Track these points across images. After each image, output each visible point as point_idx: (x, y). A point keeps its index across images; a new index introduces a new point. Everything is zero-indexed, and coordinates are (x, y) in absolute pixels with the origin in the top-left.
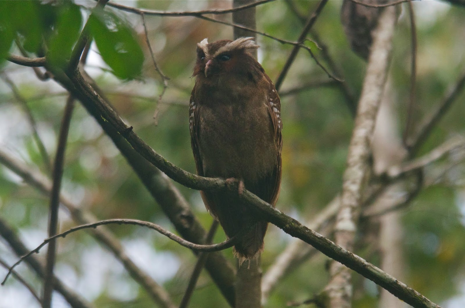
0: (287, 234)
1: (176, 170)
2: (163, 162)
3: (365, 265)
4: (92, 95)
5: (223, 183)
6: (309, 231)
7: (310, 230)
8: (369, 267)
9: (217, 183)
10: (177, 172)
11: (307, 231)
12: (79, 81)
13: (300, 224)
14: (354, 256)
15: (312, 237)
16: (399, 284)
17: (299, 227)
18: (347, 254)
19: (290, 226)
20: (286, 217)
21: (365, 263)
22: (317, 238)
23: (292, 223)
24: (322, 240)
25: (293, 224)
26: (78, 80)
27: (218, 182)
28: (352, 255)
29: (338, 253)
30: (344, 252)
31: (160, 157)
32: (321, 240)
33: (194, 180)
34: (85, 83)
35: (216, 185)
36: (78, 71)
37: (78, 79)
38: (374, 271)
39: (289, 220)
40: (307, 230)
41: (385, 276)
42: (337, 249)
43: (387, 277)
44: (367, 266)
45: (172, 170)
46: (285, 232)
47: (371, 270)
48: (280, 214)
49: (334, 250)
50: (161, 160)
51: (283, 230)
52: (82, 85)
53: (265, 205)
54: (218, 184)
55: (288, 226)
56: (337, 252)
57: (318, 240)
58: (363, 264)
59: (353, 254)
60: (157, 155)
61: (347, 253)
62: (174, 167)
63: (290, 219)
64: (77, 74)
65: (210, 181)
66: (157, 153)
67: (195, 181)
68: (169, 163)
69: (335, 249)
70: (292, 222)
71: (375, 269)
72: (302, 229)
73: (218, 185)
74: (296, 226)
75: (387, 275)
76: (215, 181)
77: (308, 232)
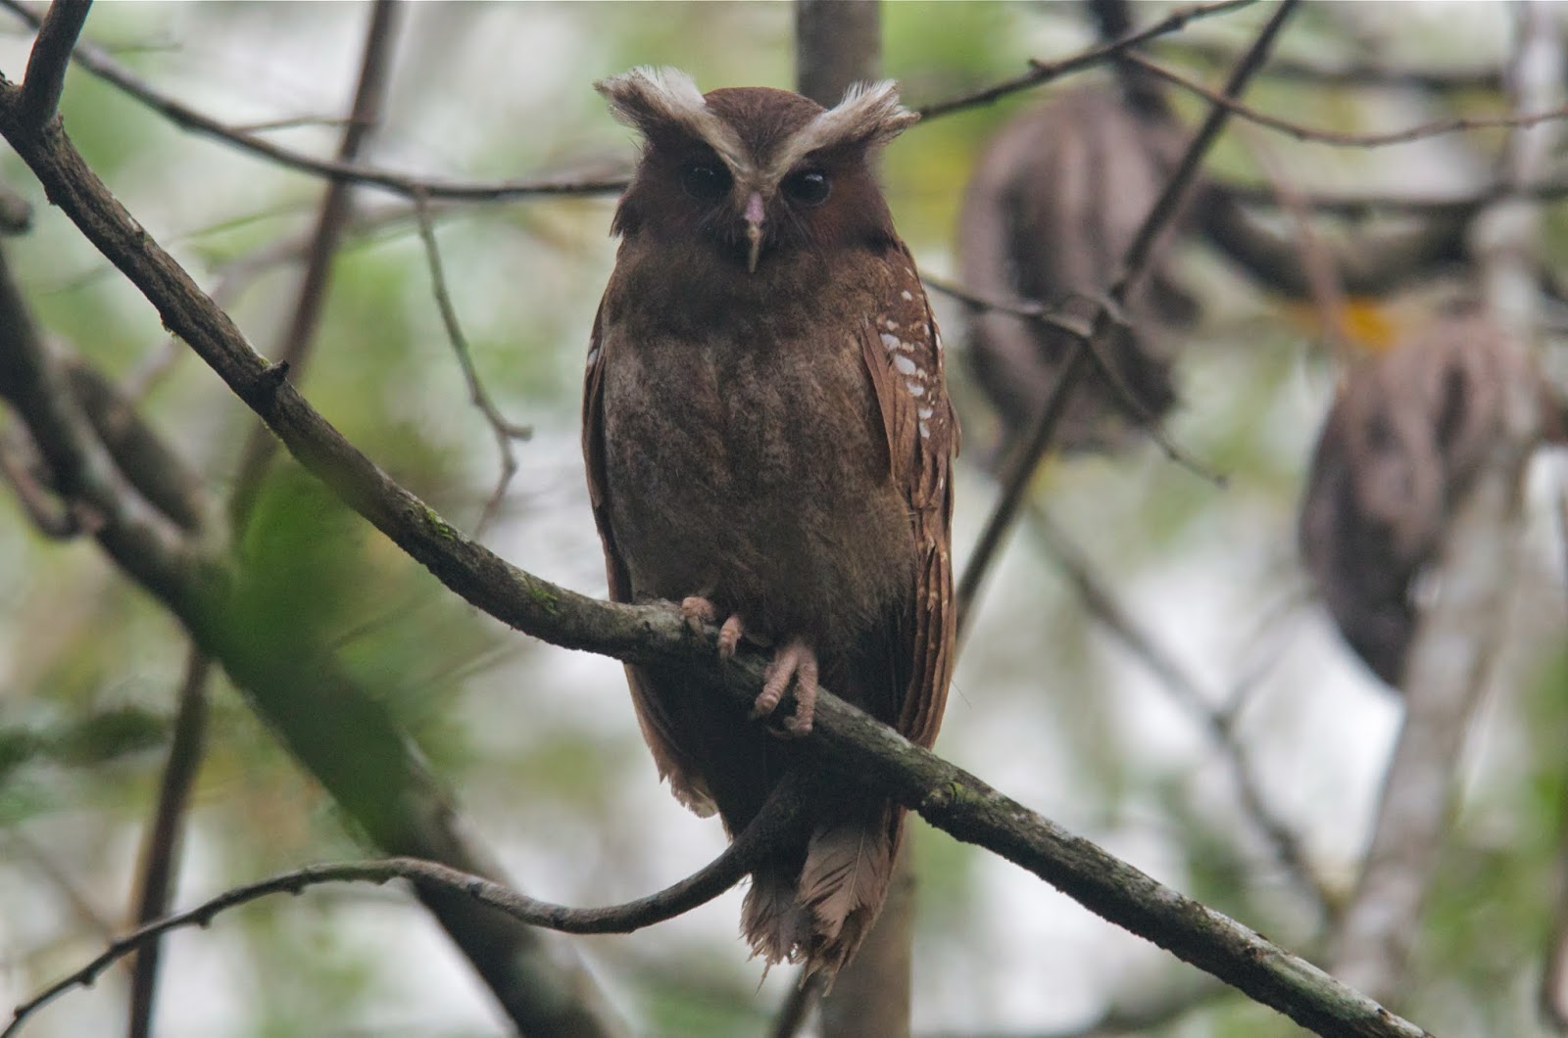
0: (937, 830)
1: (475, 555)
2: (421, 521)
3: (1254, 950)
4: (121, 232)
5: (672, 624)
6: (1023, 816)
7: (1028, 811)
8: (1267, 959)
9: (647, 624)
10: (478, 565)
11: (1015, 816)
12: (63, 169)
13: (989, 790)
14: (1206, 916)
15: (1038, 838)
16: (1393, 1023)
17: (984, 800)
18: (1180, 906)
19: (946, 794)
20: (932, 761)
21: (1252, 941)
22: (1055, 844)
23: (956, 785)
24: (1078, 850)
25: (959, 787)
26: (58, 168)
27: (651, 620)
28: (1198, 909)
29: (1144, 900)
30: (1169, 898)
31: (408, 501)
32: (1072, 854)
33: (552, 604)
34: (88, 182)
35: (645, 628)
36: (59, 128)
37: (59, 163)
38: (1288, 973)
39: (942, 772)
40: (1019, 814)
41: (1335, 993)
42: (1136, 887)
43: (1343, 996)
44: (1262, 954)
45: (458, 556)
46: (928, 820)
47: (1279, 967)
48: (905, 749)
49: (1126, 892)
50: (411, 512)
51: (922, 814)
52: (77, 187)
53: (845, 715)
54: (652, 627)
55: (937, 794)
56: (1139, 899)
57: (1062, 851)
58: (1244, 944)
59: (1205, 908)
60: (394, 491)
61: (1177, 902)
62: (467, 546)
63: (947, 767)
64: (57, 141)
65: (619, 613)
66: (394, 484)
67: (555, 608)
68: (445, 526)
69: (1129, 888)
70: (956, 780)
71: (1293, 967)
72: (995, 806)
73: (651, 631)
74: (973, 796)
75: (1343, 991)
76: (640, 614)
77: (1022, 822)
